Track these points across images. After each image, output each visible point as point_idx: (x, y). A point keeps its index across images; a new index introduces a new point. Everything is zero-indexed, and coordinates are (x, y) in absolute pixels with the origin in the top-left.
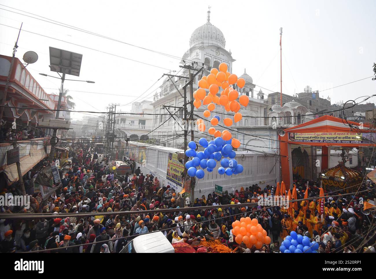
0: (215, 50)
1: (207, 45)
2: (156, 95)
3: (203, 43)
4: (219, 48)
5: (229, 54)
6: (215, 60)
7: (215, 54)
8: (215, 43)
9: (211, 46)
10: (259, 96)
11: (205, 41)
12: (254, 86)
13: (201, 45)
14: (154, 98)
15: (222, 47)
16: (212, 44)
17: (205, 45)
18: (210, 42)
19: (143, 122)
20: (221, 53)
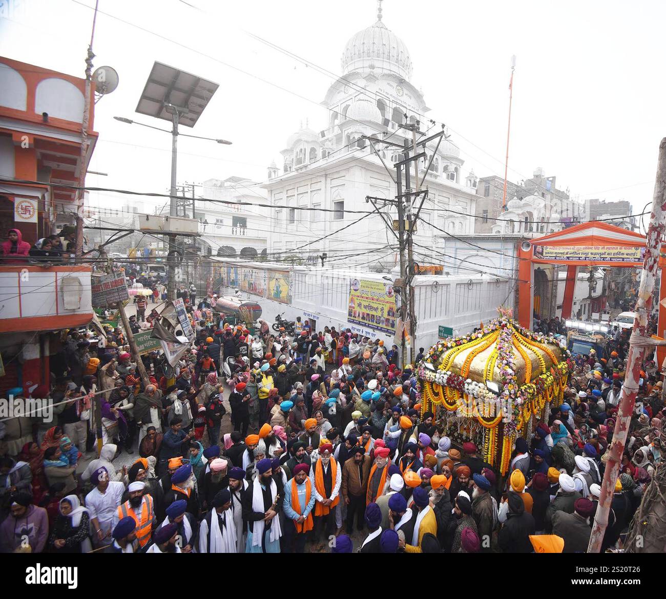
0: (395, 85)
1: (380, 71)
2: (273, 170)
3: (372, 67)
4: (401, 82)
5: (418, 96)
6: (394, 105)
7: (395, 94)
8: (396, 70)
9: (389, 75)
10: (469, 182)
11: (377, 64)
12: (462, 162)
13: (368, 70)
14: (270, 176)
15: (407, 80)
16: (388, 72)
17: (376, 71)
18: (386, 65)
19: (240, 222)
20: (406, 91)
